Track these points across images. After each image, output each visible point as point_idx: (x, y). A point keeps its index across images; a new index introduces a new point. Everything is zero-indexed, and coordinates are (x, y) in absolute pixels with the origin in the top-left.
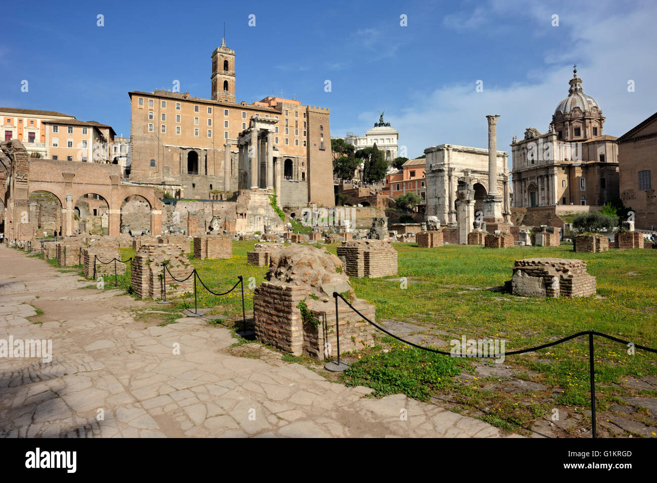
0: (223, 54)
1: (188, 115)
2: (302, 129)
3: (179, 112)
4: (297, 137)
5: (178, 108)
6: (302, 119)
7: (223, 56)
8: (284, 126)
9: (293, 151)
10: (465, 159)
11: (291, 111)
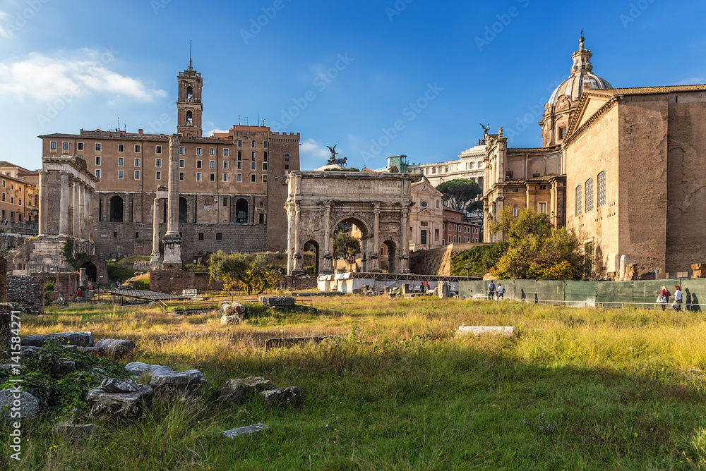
0: (186, 80)
1: (110, 156)
2: (261, 161)
3: (98, 153)
4: (253, 172)
5: (98, 149)
6: (262, 149)
7: (185, 82)
8: (235, 159)
9: (249, 189)
10: (327, 187)
11: (245, 141)
